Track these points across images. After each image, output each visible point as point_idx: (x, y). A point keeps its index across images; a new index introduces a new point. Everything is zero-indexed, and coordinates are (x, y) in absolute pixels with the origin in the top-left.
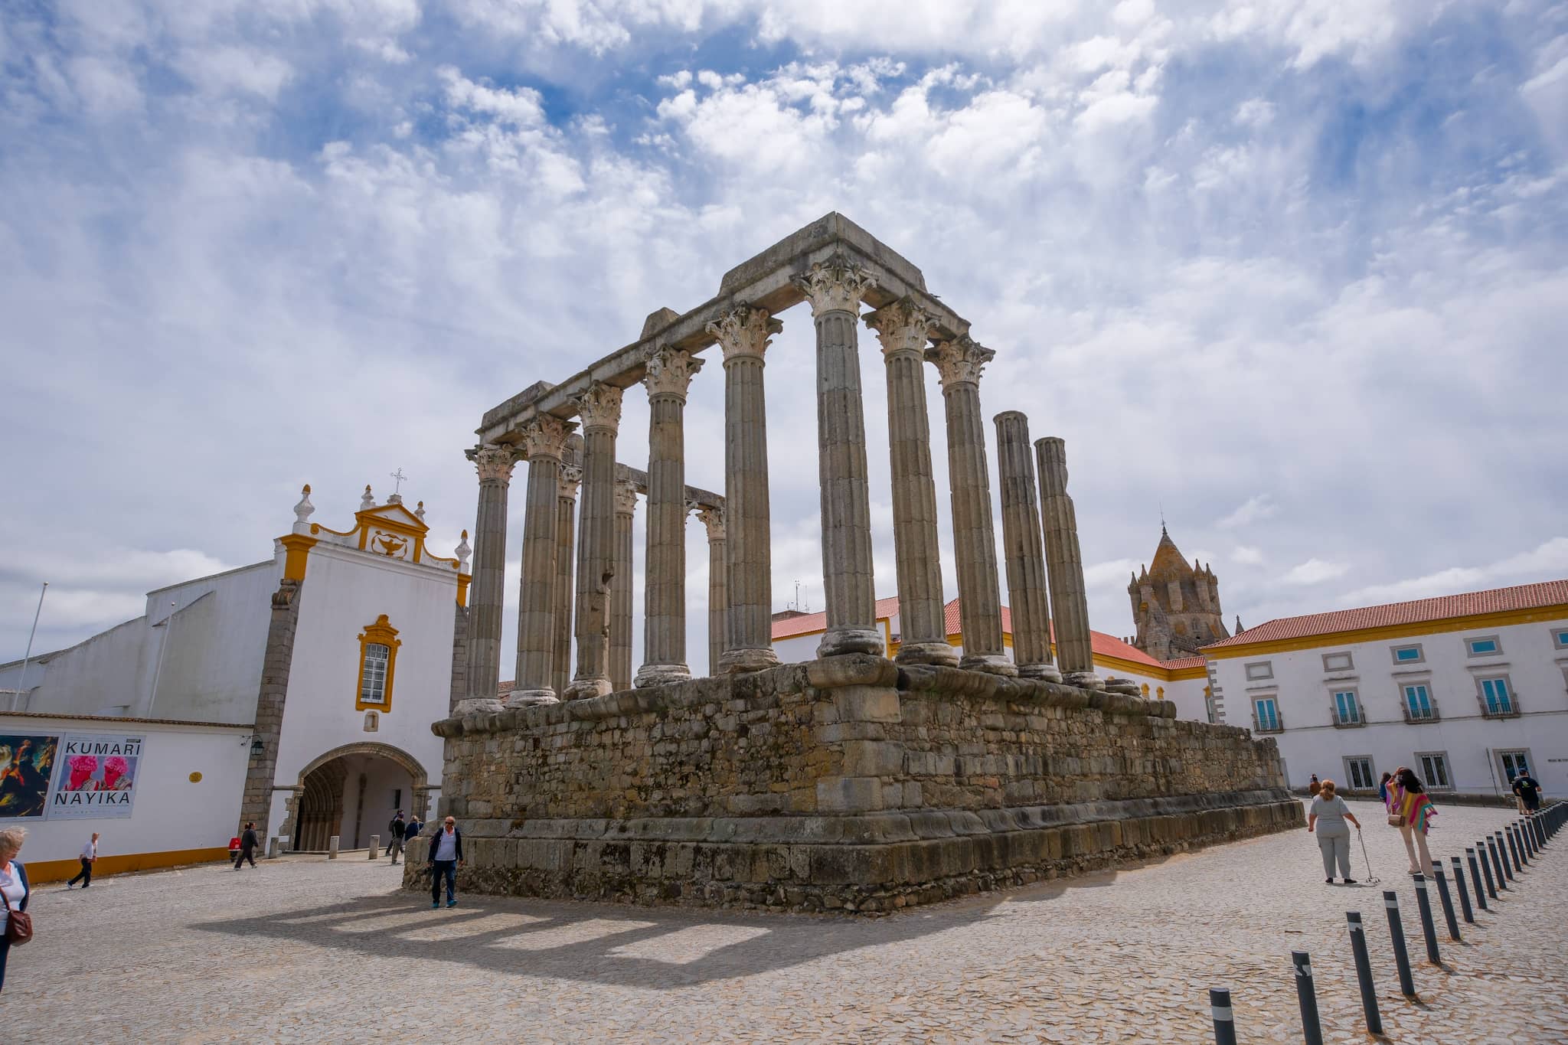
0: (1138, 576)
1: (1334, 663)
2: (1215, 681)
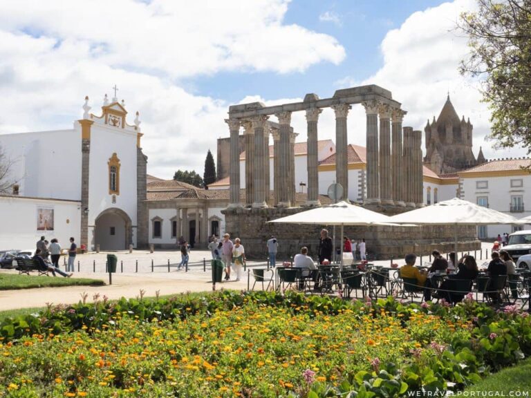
0: (431, 123)
1: (515, 184)
2: (462, 188)
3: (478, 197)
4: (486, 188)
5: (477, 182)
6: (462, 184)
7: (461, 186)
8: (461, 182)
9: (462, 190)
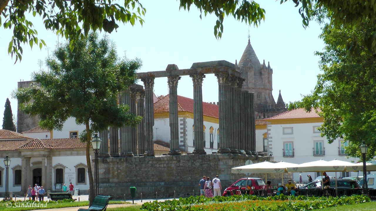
2: (270, 134)
3: (284, 143)
4: (292, 133)
5: (284, 128)
6: (270, 130)
7: (269, 132)
8: (269, 128)
9: (270, 136)
